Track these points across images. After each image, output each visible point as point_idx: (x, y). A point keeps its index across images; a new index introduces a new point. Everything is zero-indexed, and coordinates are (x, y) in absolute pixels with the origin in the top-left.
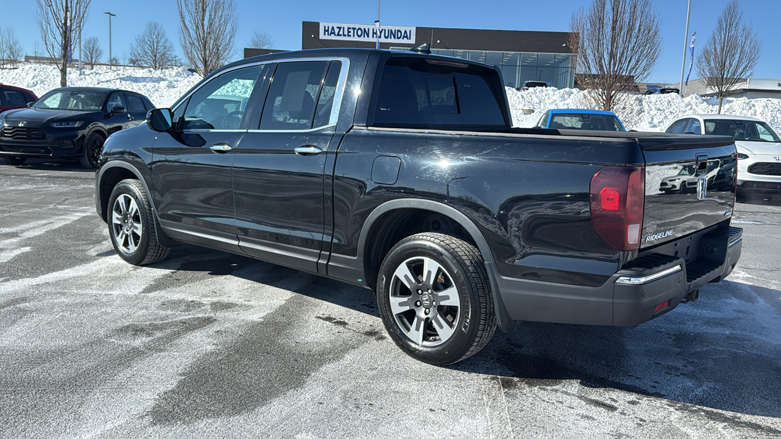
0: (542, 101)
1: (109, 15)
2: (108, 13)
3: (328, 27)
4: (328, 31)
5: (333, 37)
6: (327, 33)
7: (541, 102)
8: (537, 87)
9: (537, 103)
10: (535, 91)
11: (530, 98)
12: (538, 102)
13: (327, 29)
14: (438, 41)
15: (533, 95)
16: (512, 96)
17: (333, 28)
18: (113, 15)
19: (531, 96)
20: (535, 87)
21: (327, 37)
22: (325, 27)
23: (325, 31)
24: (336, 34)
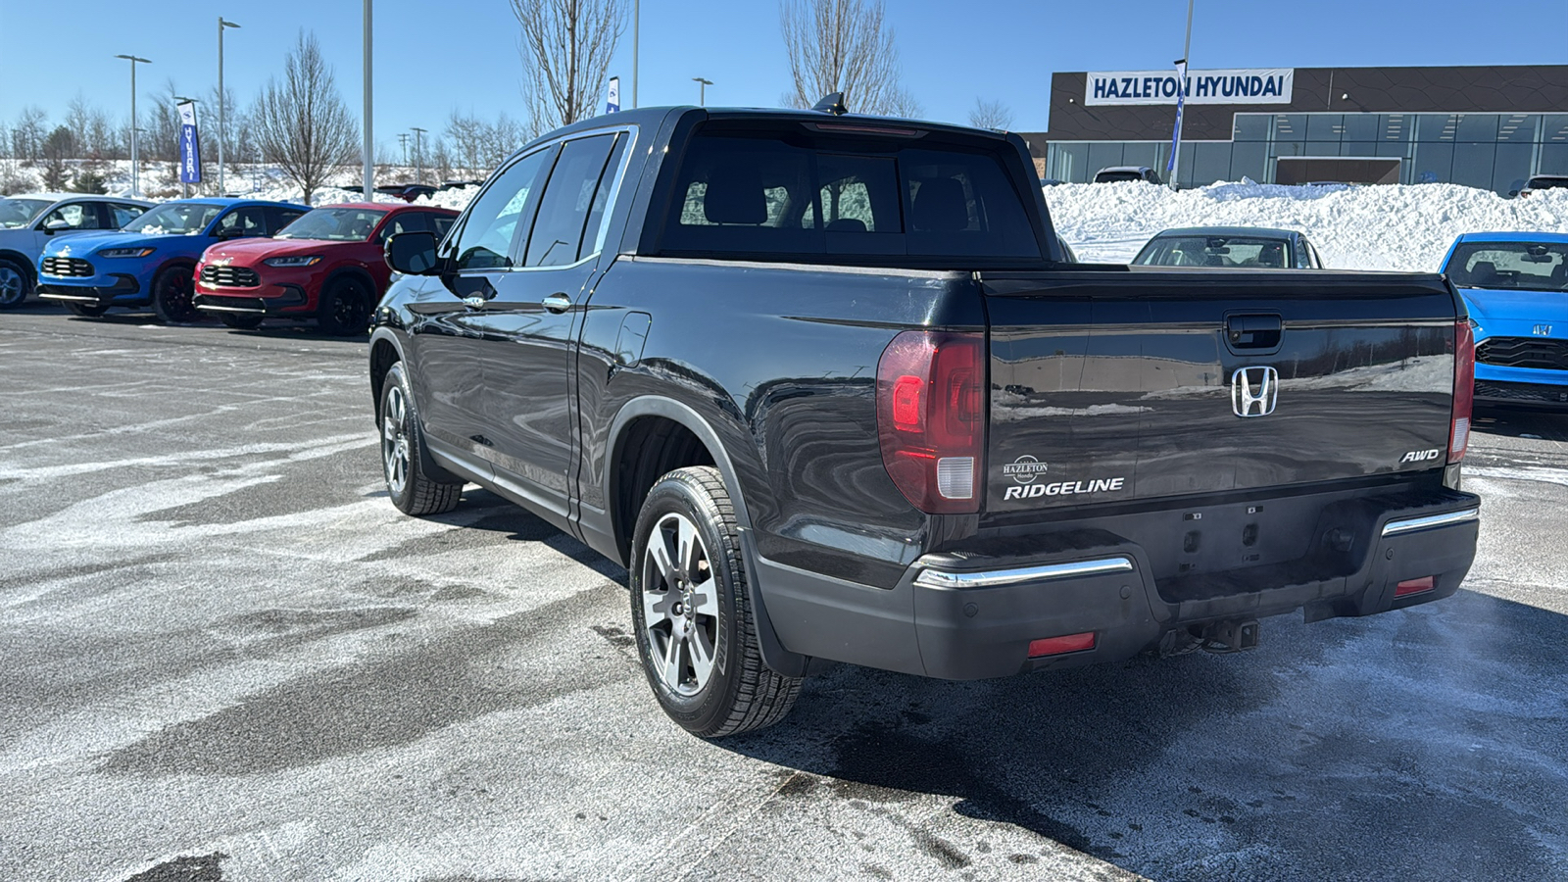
0: (1562, 220)
1: (700, 82)
2: (698, 80)
3: (1104, 81)
4: (1103, 88)
5: (1113, 101)
6: (1100, 92)
7: (1560, 222)
8: (1553, 189)
9: (1548, 225)
10: (1547, 198)
11: (1532, 213)
12: (1551, 223)
13: (1100, 84)
14: (1345, 96)
15: (1540, 207)
16: (1488, 210)
17: (1114, 82)
18: (709, 83)
19: (1534, 209)
20: (1548, 188)
21: (1101, 101)
22: (1097, 81)
23: (1097, 88)
24: (1120, 93)
